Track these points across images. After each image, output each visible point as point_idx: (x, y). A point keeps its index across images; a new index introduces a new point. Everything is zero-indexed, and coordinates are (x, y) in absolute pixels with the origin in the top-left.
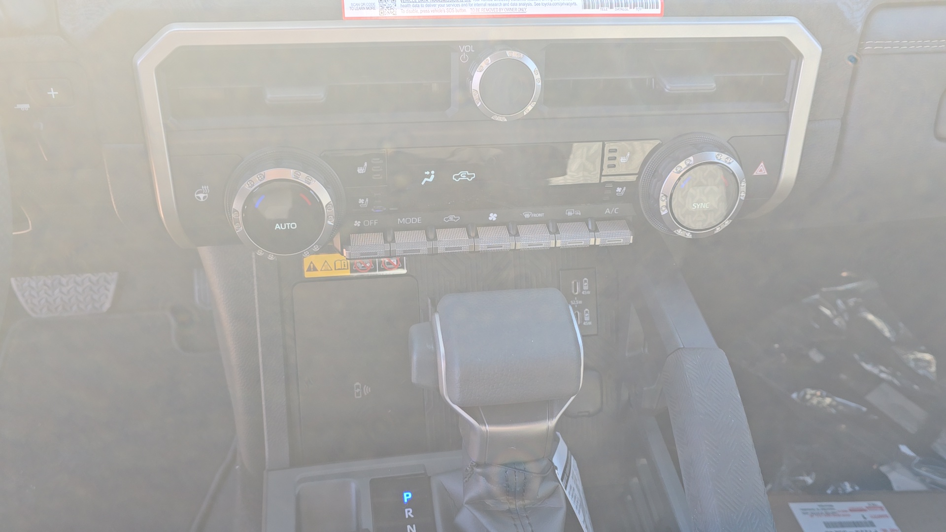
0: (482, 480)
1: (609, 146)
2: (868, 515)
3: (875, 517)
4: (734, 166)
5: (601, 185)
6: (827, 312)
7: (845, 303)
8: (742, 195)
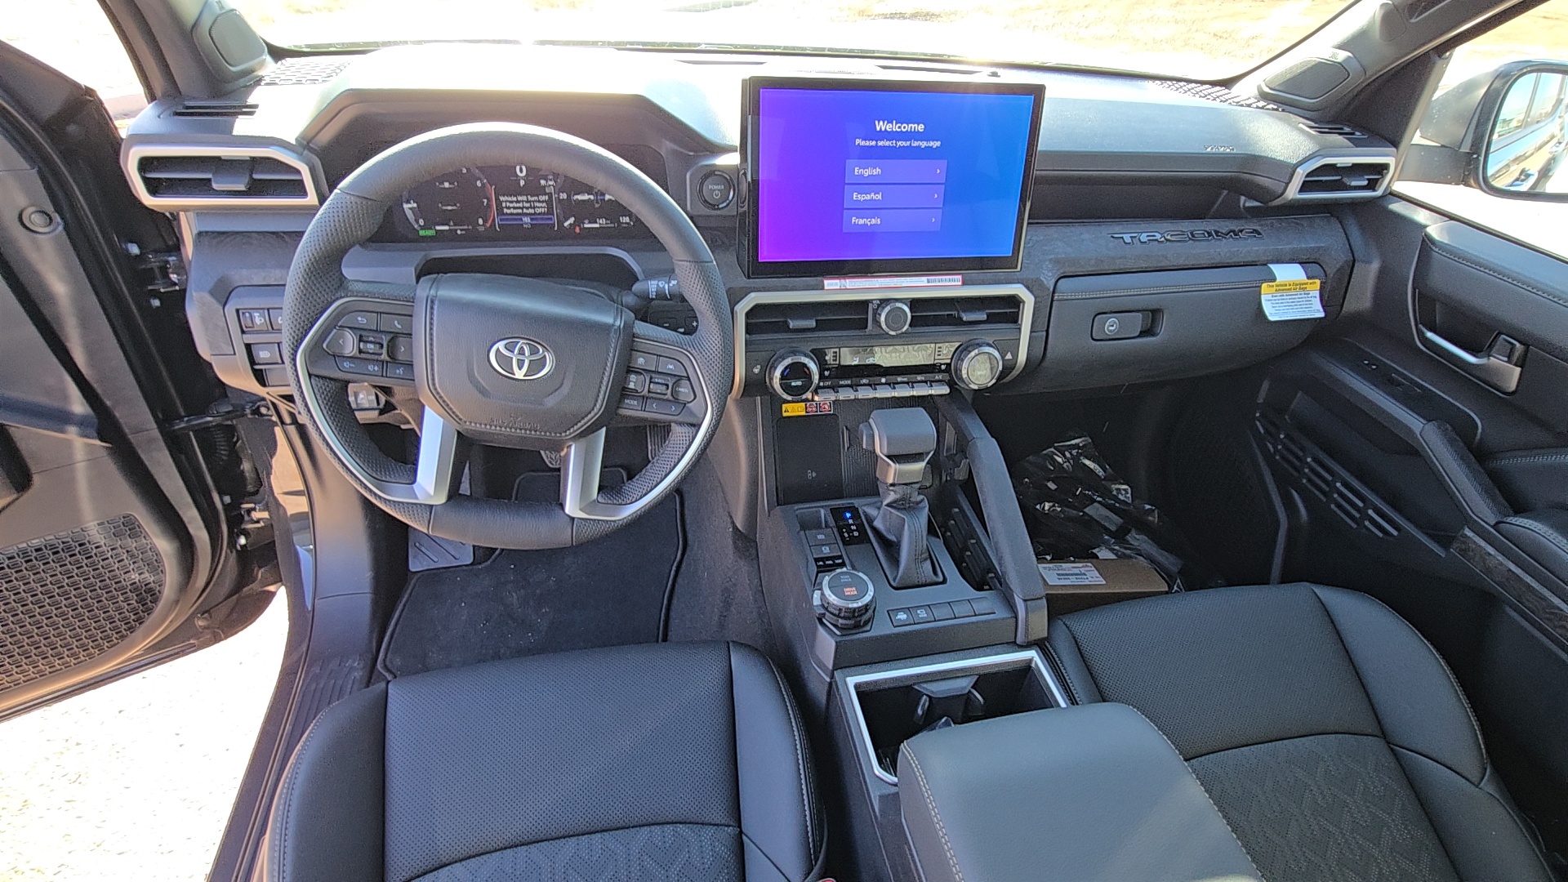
0: (892, 493)
1: (938, 345)
2: (1083, 570)
3: (1087, 571)
4: (996, 354)
5: (934, 365)
6: (1060, 460)
7: (1071, 453)
8: (1000, 368)
